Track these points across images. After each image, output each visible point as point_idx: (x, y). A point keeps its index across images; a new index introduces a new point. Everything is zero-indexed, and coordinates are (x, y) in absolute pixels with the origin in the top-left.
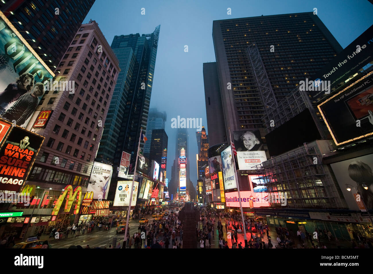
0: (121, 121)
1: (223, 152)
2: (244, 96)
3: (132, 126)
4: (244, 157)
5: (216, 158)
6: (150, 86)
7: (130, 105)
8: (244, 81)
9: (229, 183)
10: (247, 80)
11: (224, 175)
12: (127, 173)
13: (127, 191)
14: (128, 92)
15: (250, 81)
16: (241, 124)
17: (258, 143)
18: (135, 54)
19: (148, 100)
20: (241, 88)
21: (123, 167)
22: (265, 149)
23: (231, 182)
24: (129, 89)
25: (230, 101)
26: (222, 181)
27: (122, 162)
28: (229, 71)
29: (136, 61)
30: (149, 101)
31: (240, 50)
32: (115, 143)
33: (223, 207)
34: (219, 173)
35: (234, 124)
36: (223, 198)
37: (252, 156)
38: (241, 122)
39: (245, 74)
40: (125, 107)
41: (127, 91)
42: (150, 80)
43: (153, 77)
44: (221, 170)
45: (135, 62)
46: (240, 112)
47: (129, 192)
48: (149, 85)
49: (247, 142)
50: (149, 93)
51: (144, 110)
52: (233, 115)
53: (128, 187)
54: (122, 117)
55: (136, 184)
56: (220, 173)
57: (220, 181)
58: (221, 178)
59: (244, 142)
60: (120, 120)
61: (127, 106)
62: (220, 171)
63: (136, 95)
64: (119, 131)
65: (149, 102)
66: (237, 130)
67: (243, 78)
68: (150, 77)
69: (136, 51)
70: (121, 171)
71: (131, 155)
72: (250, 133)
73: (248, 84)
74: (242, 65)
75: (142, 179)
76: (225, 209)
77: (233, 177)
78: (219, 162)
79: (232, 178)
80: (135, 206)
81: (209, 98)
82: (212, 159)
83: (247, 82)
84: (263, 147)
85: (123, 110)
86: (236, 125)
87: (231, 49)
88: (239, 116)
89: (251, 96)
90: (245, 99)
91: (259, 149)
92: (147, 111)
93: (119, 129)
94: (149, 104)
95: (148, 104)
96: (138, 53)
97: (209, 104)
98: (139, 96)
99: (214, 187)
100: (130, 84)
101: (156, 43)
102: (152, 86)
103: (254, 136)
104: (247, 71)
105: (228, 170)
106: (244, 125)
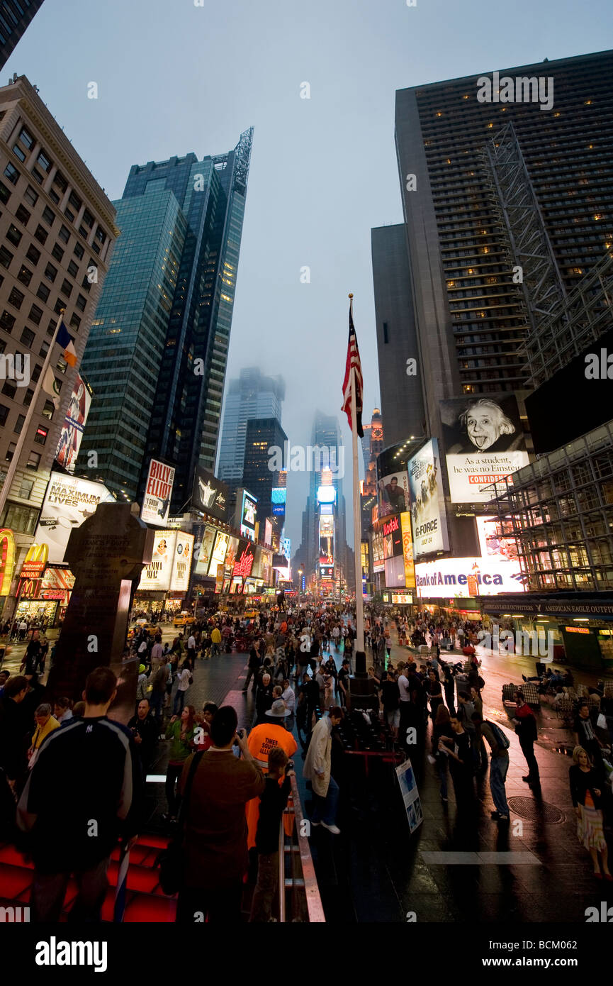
0: (154, 390)
1: (413, 459)
2: (477, 302)
3: (183, 403)
4: (467, 470)
5: (395, 479)
6: (228, 299)
7: (176, 347)
8: (478, 260)
9: (424, 538)
10: (488, 258)
11: (414, 519)
12: (165, 512)
13: (164, 555)
14: (168, 315)
15: (498, 258)
16: (465, 382)
17: (510, 429)
18: (185, 211)
19: (224, 336)
20: (471, 280)
21: (154, 498)
22: (527, 446)
23: (429, 536)
24: (170, 305)
25: (437, 322)
26: (410, 535)
27: (150, 485)
28: (437, 234)
29: (189, 230)
30: (226, 337)
31: (473, 171)
32: (139, 444)
33: (409, 600)
34: (402, 514)
35: (445, 382)
36: (409, 577)
37: (489, 465)
38: (466, 375)
39: (483, 240)
40: (161, 352)
41: (165, 312)
42: (229, 283)
43: (235, 273)
44: (408, 508)
45: (186, 235)
46: (461, 350)
47: (166, 557)
48: (225, 297)
49: (477, 429)
50: (226, 319)
51: (213, 361)
52: (442, 356)
53: (165, 546)
54: (156, 379)
55: (187, 539)
56: (405, 516)
57: (403, 535)
58: (406, 528)
59: (470, 429)
60: (150, 386)
61: (167, 352)
62: (404, 510)
63: (191, 323)
64: (149, 414)
65: (227, 342)
66: (452, 397)
67: (476, 250)
68: (229, 275)
69: (187, 204)
70: (150, 507)
71: (174, 469)
72: (488, 404)
73: (490, 269)
74: (477, 213)
75: (204, 527)
76: (413, 604)
77: (434, 522)
78: (403, 487)
79: (433, 525)
80: (187, 593)
81: (385, 326)
82: (387, 480)
83: (490, 261)
84: (522, 442)
85: (159, 362)
86: (450, 384)
87: (446, 171)
88: (459, 360)
89: (499, 304)
90: (480, 311)
91: (511, 448)
92: (220, 364)
93: (149, 410)
94: (225, 346)
95: (222, 345)
96: (191, 208)
97: (386, 341)
98: (200, 325)
99: (389, 552)
100: (174, 293)
101: (243, 181)
102: (233, 298)
103: (500, 413)
104: (491, 230)
105: (422, 504)
106: (472, 385)
